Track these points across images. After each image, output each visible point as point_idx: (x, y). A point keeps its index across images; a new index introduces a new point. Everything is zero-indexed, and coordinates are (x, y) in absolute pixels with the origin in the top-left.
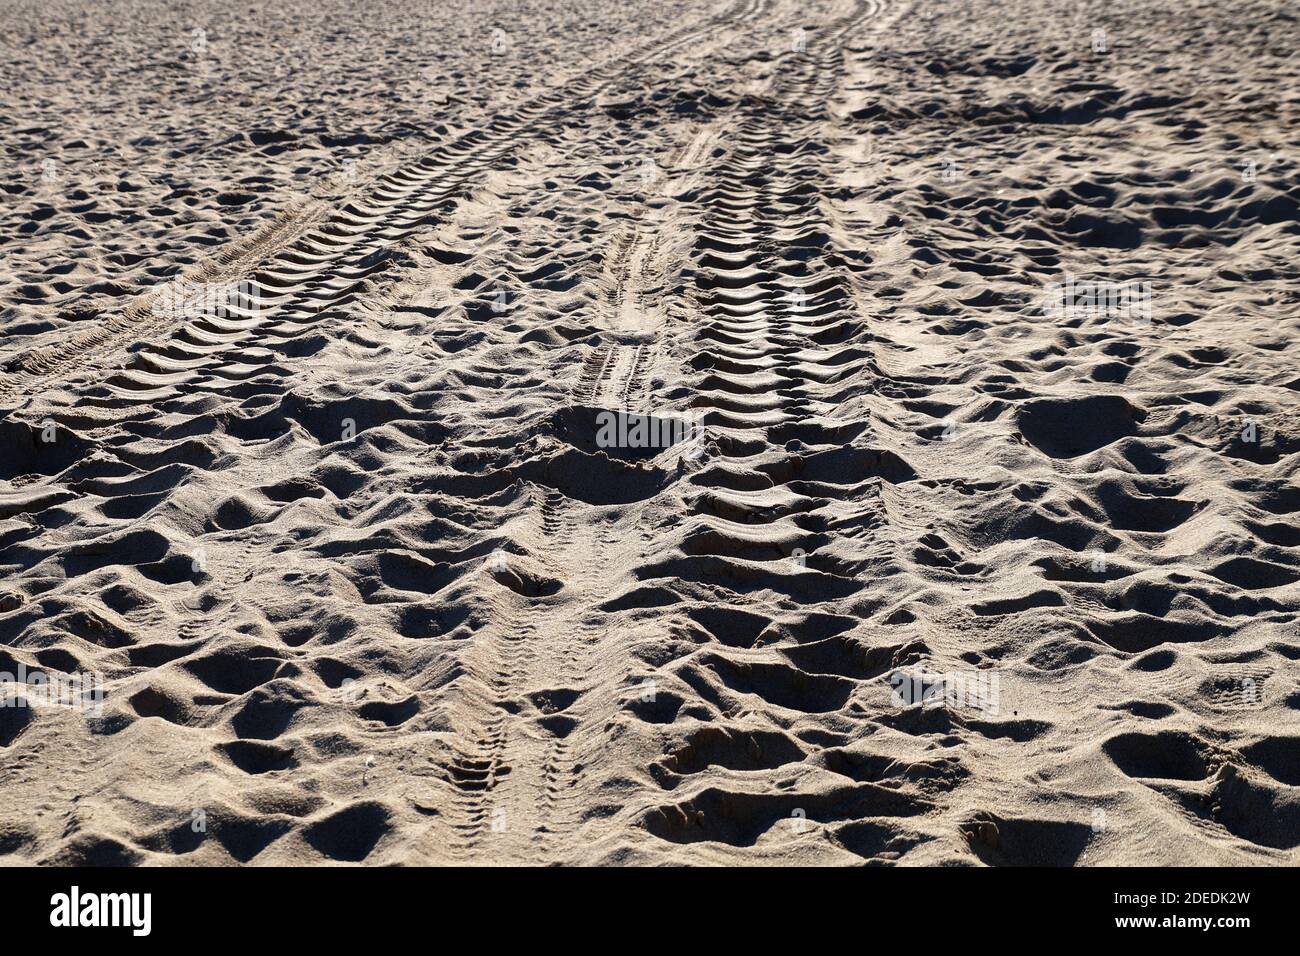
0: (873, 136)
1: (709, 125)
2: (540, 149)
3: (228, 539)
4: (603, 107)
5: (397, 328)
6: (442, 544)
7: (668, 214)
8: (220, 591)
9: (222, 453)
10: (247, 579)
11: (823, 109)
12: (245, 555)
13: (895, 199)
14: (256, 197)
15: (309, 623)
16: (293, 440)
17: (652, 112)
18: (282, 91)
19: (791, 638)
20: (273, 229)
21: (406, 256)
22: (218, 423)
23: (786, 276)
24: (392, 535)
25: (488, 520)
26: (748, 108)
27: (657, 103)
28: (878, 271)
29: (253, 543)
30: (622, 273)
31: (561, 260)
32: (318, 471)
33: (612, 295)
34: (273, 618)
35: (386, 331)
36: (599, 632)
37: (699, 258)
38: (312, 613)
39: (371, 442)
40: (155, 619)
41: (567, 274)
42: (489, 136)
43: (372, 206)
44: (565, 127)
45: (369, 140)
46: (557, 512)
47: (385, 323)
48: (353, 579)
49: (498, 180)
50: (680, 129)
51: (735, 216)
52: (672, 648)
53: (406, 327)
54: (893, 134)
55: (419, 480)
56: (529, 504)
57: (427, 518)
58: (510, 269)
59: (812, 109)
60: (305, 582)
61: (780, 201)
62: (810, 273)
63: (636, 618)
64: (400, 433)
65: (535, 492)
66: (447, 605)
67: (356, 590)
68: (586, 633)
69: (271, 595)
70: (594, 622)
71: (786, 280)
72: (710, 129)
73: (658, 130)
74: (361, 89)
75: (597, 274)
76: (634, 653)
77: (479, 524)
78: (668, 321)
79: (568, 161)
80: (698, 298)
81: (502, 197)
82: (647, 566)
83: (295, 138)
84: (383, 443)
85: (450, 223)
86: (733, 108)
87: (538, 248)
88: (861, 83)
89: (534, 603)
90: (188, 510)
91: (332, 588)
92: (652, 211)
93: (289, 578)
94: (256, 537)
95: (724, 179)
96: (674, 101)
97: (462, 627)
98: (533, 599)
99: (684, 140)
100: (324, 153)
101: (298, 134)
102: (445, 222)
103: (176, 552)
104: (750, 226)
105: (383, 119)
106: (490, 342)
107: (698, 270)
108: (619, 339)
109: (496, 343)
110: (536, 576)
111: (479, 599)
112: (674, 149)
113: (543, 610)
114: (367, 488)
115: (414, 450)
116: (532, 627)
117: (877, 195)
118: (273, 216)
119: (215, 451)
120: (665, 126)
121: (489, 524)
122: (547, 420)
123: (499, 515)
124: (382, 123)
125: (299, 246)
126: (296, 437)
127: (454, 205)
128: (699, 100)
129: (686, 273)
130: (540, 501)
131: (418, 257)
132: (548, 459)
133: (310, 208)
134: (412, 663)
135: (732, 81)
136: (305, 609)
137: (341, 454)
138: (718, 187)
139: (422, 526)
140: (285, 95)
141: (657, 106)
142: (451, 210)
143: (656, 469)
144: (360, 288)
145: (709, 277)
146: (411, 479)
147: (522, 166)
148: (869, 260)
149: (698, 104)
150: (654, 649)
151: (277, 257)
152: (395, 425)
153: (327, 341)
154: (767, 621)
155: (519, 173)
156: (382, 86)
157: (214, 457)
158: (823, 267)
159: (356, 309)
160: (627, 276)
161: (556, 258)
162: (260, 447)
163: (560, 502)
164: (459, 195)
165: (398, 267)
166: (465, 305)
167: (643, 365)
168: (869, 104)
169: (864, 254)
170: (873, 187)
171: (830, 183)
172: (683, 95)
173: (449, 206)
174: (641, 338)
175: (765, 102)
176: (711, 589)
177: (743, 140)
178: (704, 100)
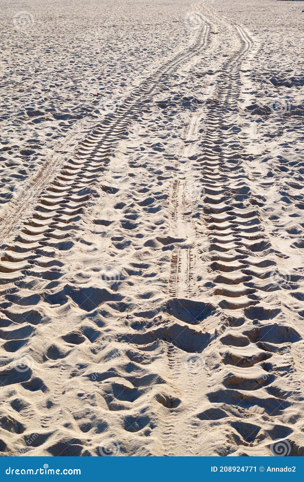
0: (257, 124)
1: (195, 113)
2: (136, 126)
3: (53, 367)
4: (156, 102)
5: (97, 233)
6: (133, 374)
7: (187, 166)
8: (53, 398)
9: (45, 315)
10: (63, 393)
11: (236, 106)
12: (60, 376)
13: (269, 162)
14: (34, 152)
15: (89, 421)
16: (70, 308)
17: (174, 105)
18: (34, 83)
19: (269, 437)
20: (43, 169)
21: (95, 192)
22: (41, 297)
23: (236, 208)
24: (115, 371)
25: (148, 359)
26: (209, 105)
27: (175, 101)
28: (269, 207)
29: (62, 369)
30: (175, 203)
31: (152, 196)
32: (82, 328)
33: (173, 214)
34: (76, 418)
35: (93, 235)
36: (198, 431)
37: (204, 198)
38: (90, 416)
39: (100, 313)
40: (31, 415)
41: (156, 204)
42: (115, 116)
43: (78, 159)
44: (143, 113)
45: (71, 117)
46: (172, 355)
47: (93, 231)
48: (103, 396)
49: (123, 145)
50: (185, 115)
51: (212, 170)
52: (228, 448)
53: (100, 233)
54: (263, 122)
55: (120, 336)
56: (162, 352)
57: (127, 361)
58: (135, 199)
59: (232, 105)
60: (86, 398)
61: (228, 161)
62: (245, 208)
63: (212, 425)
64: (110, 308)
65: (164, 345)
66: (141, 415)
67: (104, 401)
68: (193, 430)
69: (74, 405)
70: (195, 424)
71: (236, 210)
72: (196, 115)
73: (177, 115)
74: (64, 84)
75: (167, 205)
76: (215, 451)
77: (145, 361)
78: (197, 234)
79: (147, 133)
80: (205, 219)
81: (125, 154)
82: (211, 393)
83: (43, 114)
84: (105, 314)
85: (109, 170)
86: (204, 104)
87: (143, 187)
88: (248, 89)
89: (172, 411)
90: (37, 351)
91: (97, 402)
92: (181, 164)
93: (80, 395)
94: (63, 366)
95: (206, 149)
96: (182, 101)
97: (147, 428)
98: (171, 409)
99: (187, 121)
100: (56, 123)
101: (44, 111)
102: (106, 170)
103: (35, 376)
104: (218, 177)
105: (75, 104)
106: (133, 245)
107: (204, 205)
108: (181, 247)
109: (135, 245)
110: (171, 396)
111: (153, 414)
112: (184, 127)
113: (175, 415)
114: (101, 338)
115: (116, 317)
116: (172, 426)
117: (263, 159)
118: (42, 163)
119: (42, 315)
120: (180, 114)
121: (148, 361)
122: (164, 305)
123: (151, 357)
124: (75, 106)
125: (55, 183)
126: (71, 307)
127: (109, 160)
128: (191, 101)
129: (200, 206)
130: (166, 350)
131: (100, 191)
132: (167, 327)
133: (55, 157)
134: (131, 448)
135: (201, 86)
136: (88, 413)
137: (89, 319)
138: (205, 154)
139: (125, 365)
140: (35, 85)
141: (176, 103)
142: (108, 163)
143: (207, 333)
144: (81, 211)
145: (208, 208)
146: (117, 335)
147: (130, 136)
148: (265, 200)
149: (190, 103)
150: (222, 448)
151: (48, 189)
152: (108, 304)
153: (73, 244)
154: (259, 428)
155: (130, 140)
156: (71, 84)
157: (42, 317)
158: (249, 204)
159: (82, 224)
160: (177, 205)
161: (150, 195)
162: (57, 309)
163: (173, 350)
164: (110, 155)
165: (93, 198)
166: (121, 221)
167: (192, 263)
168: (253, 103)
169: (263, 197)
170: (260, 155)
171: (244, 152)
172: (185, 98)
173: (107, 161)
174: (188, 245)
175: (215, 102)
176: (237, 408)
177: (209, 123)
178: (193, 101)
